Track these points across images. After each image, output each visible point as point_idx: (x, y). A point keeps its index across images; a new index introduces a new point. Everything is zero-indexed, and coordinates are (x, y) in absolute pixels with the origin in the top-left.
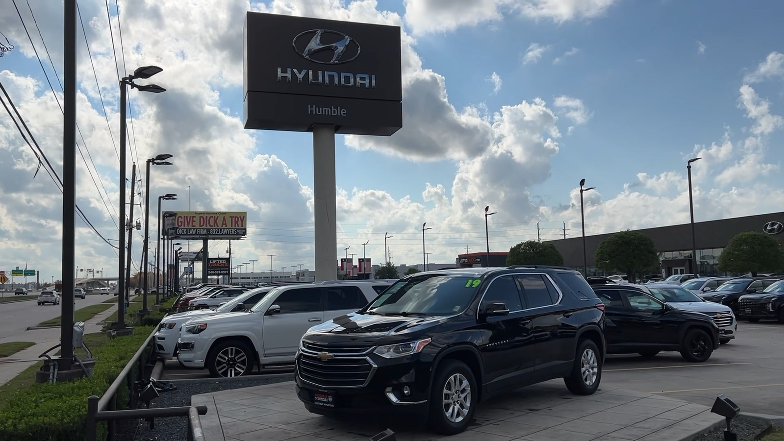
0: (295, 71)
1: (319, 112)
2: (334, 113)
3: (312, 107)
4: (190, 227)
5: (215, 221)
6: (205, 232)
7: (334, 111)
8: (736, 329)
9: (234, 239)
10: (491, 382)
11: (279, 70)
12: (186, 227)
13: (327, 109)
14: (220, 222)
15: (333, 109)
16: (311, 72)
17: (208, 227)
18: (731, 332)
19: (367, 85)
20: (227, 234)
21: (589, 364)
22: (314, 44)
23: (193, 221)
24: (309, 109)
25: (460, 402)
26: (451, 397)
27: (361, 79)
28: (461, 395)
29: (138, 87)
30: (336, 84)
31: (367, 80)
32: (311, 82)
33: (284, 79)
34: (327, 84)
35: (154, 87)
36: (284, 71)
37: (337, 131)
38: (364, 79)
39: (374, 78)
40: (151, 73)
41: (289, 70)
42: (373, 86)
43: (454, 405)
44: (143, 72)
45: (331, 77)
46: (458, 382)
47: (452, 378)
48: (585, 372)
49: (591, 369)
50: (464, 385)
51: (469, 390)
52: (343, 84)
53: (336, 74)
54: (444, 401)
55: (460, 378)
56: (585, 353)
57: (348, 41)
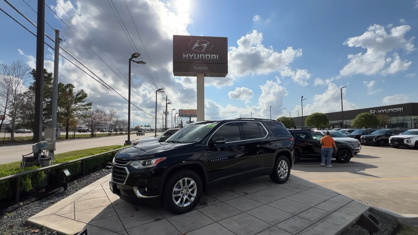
0: (189, 54)
1: (198, 68)
3: (195, 67)
4: (186, 114)
5: (193, 112)
6: (190, 115)
7: (203, 68)
8: (361, 148)
10: (214, 181)
11: (184, 54)
13: (200, 68)
15: (203, 67)
16: (195, 54)
18: (359, 150)
19: (215, 59)
20: (196, 116)
21: (283, 168)
22: (196, 45)
23: (187, 112)
24: (194, 68)
25: (188, 194)
26: (181, 192)
27: (213, 56)
28: (189, 190)
29: (136, 62)
30: (204, 58)
31: (215, 56)
32: (195, 58)
33: (186, 57)
34: (201, 58)
35: (142, 62)
36: (186, 55)
37: (205, 76)
38: (214, 56)
39: (217, 55)
40: (137, 56)
41: (187, 54)
42: (217, 58)
43: (183, 197)
44: (134, 55)
45: (202, 56)
46: (186, 182)
47: (181, 181)
48: (281, 172)
49: (284, 170)
50: (191, 184)
51: (195, 187)
52: (206, 58)
53: (204, 55)
54: (173, 196)
55: (188, 180)
56: (281, 163)
57: (208, 43)
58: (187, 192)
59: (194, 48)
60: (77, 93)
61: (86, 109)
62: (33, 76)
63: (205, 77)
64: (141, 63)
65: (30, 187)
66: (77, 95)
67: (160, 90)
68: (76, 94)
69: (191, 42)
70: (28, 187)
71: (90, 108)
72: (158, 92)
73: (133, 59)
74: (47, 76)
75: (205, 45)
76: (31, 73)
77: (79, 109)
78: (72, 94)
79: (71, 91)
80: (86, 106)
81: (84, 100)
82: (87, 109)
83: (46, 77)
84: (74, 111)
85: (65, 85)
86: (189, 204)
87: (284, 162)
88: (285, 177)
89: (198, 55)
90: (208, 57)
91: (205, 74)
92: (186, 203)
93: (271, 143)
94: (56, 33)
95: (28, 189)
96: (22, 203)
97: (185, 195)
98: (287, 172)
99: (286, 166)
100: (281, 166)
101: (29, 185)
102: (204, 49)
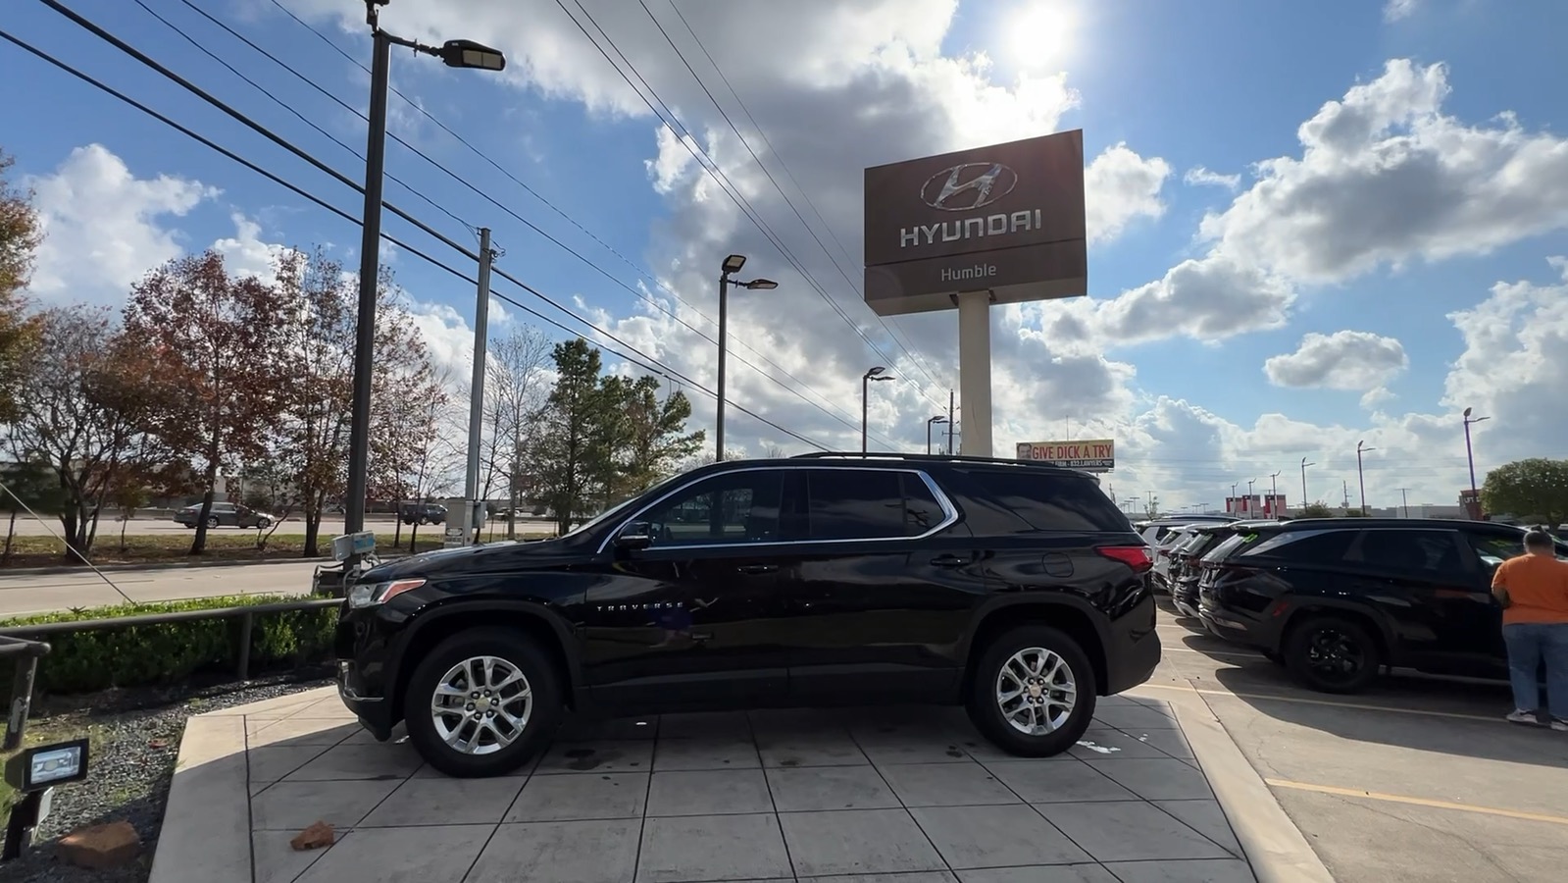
0: (924, 228)
1: (956, 276)
2: (979, 274)
3: (946, 272)
5: (1076, 452)
7: (979, 271)
9: (1101, 472)
11: (903, 231)
13: (967, 271)
14: (1081, 452)
15: (976, 269)
16: (945, 225)
17: (1068, 459)
19: (1028, 228)
20: (1091, 466)
23: (1050, 453)
24: (943, 275)
25: (496, 715)
26: (467, 702)
27: (1018, 218)
28: (500, 699)
29: (745, 285)
30: (981, 234)
31: (1028, 217)
32: (946, 239)
33: (910, 242)
34: (967, 235)
35: (762, 281)
36: (909, 231)
37: (994, 300)
38: (1023, 217)
39: (1038, 211)
40: (738, 265)
41: (916, 229)
42: (1038, 225)
43: (473, 719)
44: (729, 264)
45: (974, 226)
46: (489, 672)
47: (467, 664)
48: (1018, 700)
49: (1048, 696)
50: (508, 681)
51: (526, 693)
52: (991, 232)
53: (980, 221)
54: (435, 708)
55: (496, 666)
56: (1018, 656)
57: (998, 171)
58: (493, 707)
59: (941, 198)
60: (666, 402)
61: (685, 451)
62: (558, 364)
63: (991, 307)
64: (760, 286)
65: (288, 645)
66: (666, 410)
67: (877, 373)
68: (663, 405)
69: (927, 183)
70: (284, 644)
71: (698, 448)
72: (872, 379)
73: (731, 276)
74: (587, 359)
75: (987, 179)
76: (553, 357)
77: (670, 451)
78: (653, 407)
79: (648, 397)
80: (688, 442)
81: (680, 424)
82: (692, 450)
83: (586, 362)
84: (657, 457)
85: (635, 382)
86: (495, 747)
87: (1043, 658)
88: (1055, 728)
89: (958, 223)
90: (998, 224)
91: (991, 292)
92: (481, 744)
93: (951, 561)
94: (483, 236)
95: (281, 651)
96: (248, 683)
97: (484, 715)
98: (1067, 710)
99: (1060, 678)
100: (1021, 673)
101: (285, 640)
102: (981, 197)
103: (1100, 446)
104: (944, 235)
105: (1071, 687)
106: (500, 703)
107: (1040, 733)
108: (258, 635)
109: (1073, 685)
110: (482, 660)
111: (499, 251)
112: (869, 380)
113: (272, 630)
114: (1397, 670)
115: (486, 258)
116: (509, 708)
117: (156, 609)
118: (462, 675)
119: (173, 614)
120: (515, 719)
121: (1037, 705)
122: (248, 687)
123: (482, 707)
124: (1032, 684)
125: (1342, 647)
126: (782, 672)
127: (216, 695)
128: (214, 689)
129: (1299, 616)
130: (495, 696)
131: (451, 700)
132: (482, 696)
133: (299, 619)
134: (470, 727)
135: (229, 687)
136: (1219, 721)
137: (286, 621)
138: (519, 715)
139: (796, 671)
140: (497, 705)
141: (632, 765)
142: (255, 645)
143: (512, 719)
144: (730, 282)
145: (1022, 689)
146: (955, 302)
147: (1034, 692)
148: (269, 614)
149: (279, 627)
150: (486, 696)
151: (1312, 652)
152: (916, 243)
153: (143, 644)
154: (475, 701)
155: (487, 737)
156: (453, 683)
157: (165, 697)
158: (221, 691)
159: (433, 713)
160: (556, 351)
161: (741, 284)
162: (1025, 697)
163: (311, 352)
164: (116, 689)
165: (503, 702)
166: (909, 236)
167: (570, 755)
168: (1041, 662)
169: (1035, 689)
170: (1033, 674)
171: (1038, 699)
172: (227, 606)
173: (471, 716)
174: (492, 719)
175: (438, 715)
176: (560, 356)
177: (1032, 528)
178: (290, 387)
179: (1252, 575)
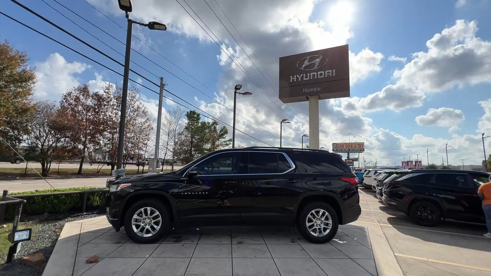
0: (298, 76)
1: (308, 91)
2: (315, 90)
4: (342, 148)
5: (352, 146)
6: (348, 150)
11: (291, 77)
12: (341, 148)
13: (311, 89)
14: (353, 146)
15: (314, 88)
16: (304, 75)
17: (349, 148)
19: (331, 75)
20: (357, 151)
22: (306, 63)
23: (343, 146)
24: (304, 90)
26: (142, 221)
27: (328, 72)
29: (242, 94)
30: (316, 78)
31: (331, 72)
33: (293, 80)
34: (311, 78)
36: (293, 77)
37: (320, 98)
38: (329, 72)
39: (334, 70)
40: (240, 88)
41: (295, 76)
42: (334, 75)
44: (237, 87)
45: (314, 75)
46: (149, 212)
47: (142, 209)
48: (313, 225)
49: (323, 224)
50: (155, 215)
51: (160, 219)
52: (319, 77)
53: (316, 73)
54: (133, 222)
55: (151, 210)
56: (313, 212)
57: (321, 58)
59: (304, 66)
61: (226, 145)
62: (187, 118)
63: (320, 101)
64: (247, 94)
65: (97, 202)
66: (220, 132)
67: (285, 121)
68: (219, 130)
69: (299, 62)
71: (230, 144)
72: (284, 123)
73: (238, 91)
75: (318, 60)
77: (221, 144)
78: (216, 131)
79: (215, 128)
80: (227, 142)
81: (225, 136)
82: (228, 145)
83: (196, 117)
84: (217, 146)
85: (211, 123)
86: (150, 235)
87: (321, 212)
88: (325, 235)
89: (309, 74)
90: (321, 74)
91: (319, 96)
92: (146, 234)
93: (292, 181)
94: (161, 79)
95: (95, 204)
96: (85, 213)
97: (147, 225)
98: (329, 229)
99: (327, 219)
100: (314, 217)
101: (97, 201)
102: (316, 66)
103: (360, 144)
104: (304, 78)
105: (330, 222)
106: (152, 222)
107: (320, 236)
108: (88, 199)
109: (331, 221)
110: (147, 208)
111: (166, 84)
112: (282, 123)
113: (93, 198)
114: (447, 220)
115: (162, 86)
116: (155, 223)
117: (59, 191)
118: (141, 213)
119: (64, 192)
120: (157, 226)
121: (319, 227)
122: (85, 215)
123: (147, 222)
124: (317, 220)
125: (429, 211)
126: (238, 214)
127: (75, 217)
128: (75, 215)
129: (414, 201)
130: (151, 219)
131: (138, 220)
132: (147, 219)
133: (101, 194)
134: (143, 228)
135: (79, 214)
136: (384, 234)
137: (97, 195)
138: (158, 225)
139: (242, 214)
140: (151, 222)
141: (192, 241)
142: (88, 202)
143: (155, 226)
144: (237, 93)
145: (314, 222)
146: (308, 99)
147: (318, 223)
148: (92, 193)
149: (95, 197)
150: (148, 219)
151: (418, 212)
152: (295, 81)
153: (55, 201)
154: (145, 221)
155: (148, 232)
156: (138, 215)
157: (61, 217)
158: (77, 215)
159: (132, 224)
160: (187, 114)
161: (241, 93)
162: (315, 224)
163: (114, 114)
164: (46, 214)
165: (153, 221)
166: (293, 79)
167: (174, 238)
168: (321, 214)
169: (319, 222)
170: (318, 217)
171: (319, 225)
172: (80, 190)
173: (143, 225)
174: (150, 226)
175: (133, 224)
176: (188, 115)
177: (319, 171)
178: (107, 124)
179: (399, 187)
